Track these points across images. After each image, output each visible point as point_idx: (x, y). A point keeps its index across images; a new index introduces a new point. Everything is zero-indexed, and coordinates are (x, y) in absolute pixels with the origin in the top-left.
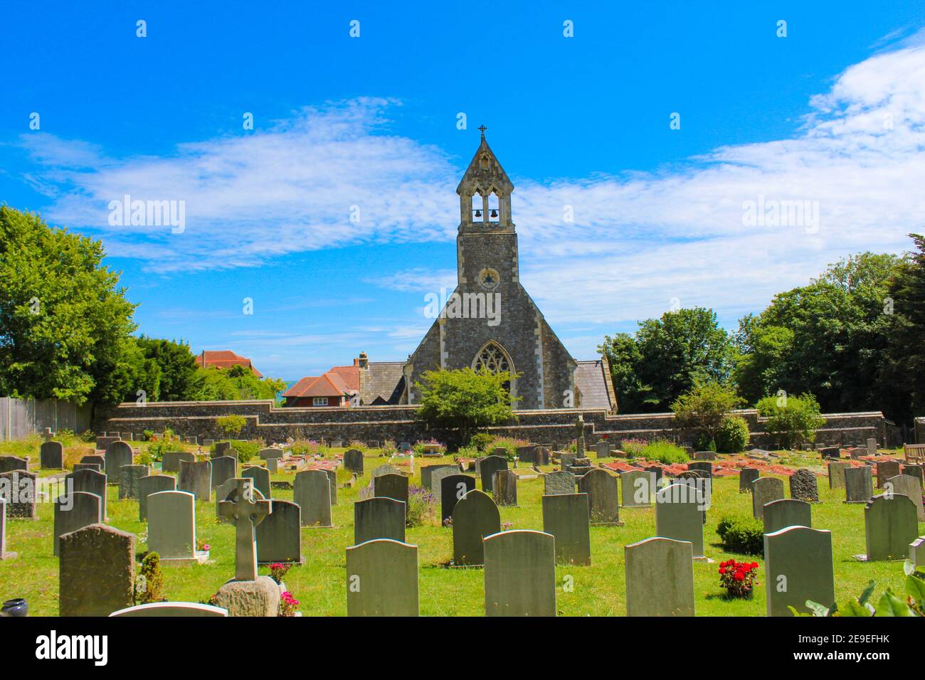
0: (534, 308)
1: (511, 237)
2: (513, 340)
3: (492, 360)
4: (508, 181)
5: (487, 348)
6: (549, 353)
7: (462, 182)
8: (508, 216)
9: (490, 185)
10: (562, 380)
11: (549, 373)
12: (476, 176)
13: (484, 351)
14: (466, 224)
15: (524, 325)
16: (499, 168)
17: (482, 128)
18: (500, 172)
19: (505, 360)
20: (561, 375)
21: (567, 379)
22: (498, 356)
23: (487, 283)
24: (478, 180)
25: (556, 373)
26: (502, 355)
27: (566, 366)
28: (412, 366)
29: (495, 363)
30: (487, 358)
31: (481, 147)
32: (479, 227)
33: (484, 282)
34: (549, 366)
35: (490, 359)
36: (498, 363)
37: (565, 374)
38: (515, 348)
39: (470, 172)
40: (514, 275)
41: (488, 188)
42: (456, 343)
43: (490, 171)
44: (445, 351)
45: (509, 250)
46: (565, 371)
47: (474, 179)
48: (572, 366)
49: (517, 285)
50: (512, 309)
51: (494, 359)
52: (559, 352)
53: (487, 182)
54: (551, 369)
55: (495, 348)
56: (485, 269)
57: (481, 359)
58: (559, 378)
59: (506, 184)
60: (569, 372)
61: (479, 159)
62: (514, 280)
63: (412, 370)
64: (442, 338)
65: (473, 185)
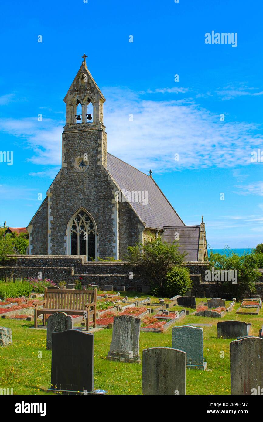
0: (112, 184)
1: (98, 133)
2: (96, 208)
3: (83, 222)
4: (98, 92)
5: (80, 213)
6: (125, 217)
7: (67, 95)
8: (97, 118)
9: (85, 96)
10: (134, 237)
11: (125, 232)
12: (76, 91)
13: (78, 215)
14: (68, 126)
15: (105, 196)
16: (92, 83)
17: (84, 57)
18: (93, 86)
19: (91, 222)
20: (133, 234)
21: (137, 237)
22: (88, 219)
23: (81, 167)
24: (78, 94)
25: (129, 232)
26: (90, 219)
27: (137, 227)
28: (32, 226)
29: (85, 224)
30: (80, 221)
31: (80, 70)
32: (78, 127)
33: (79, 166)
34: (124, 227)
35: (81, 221)
36: (87, 224)
37: (136, 234)
38: (98, 213)
39: (72, 88)
40: (99, 160)
41: (84, 99)
42: (58, 210)
43: (86, 86)
44: (51, 216)
45: (96, 142)
46: (136, 231)
47: (74, 93)
48: (141, 227)
49: (100, 167)
50: (97, 185)
51: (84, 221)
52: (132, 217)
53: (83, 94)
54: (126, 229)
55: (85, 213)
56: (79, 156)
57: (76, 221)
58: (131, 236)
59: (96, 95)
60: (139, 231)
61: (79, 79)
62: (99, 163)
63: (32, 229)
64: (49, 206)
65: (74, 98)
